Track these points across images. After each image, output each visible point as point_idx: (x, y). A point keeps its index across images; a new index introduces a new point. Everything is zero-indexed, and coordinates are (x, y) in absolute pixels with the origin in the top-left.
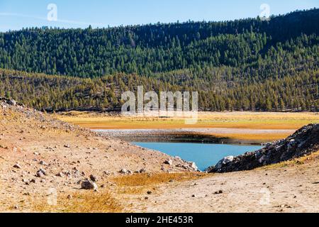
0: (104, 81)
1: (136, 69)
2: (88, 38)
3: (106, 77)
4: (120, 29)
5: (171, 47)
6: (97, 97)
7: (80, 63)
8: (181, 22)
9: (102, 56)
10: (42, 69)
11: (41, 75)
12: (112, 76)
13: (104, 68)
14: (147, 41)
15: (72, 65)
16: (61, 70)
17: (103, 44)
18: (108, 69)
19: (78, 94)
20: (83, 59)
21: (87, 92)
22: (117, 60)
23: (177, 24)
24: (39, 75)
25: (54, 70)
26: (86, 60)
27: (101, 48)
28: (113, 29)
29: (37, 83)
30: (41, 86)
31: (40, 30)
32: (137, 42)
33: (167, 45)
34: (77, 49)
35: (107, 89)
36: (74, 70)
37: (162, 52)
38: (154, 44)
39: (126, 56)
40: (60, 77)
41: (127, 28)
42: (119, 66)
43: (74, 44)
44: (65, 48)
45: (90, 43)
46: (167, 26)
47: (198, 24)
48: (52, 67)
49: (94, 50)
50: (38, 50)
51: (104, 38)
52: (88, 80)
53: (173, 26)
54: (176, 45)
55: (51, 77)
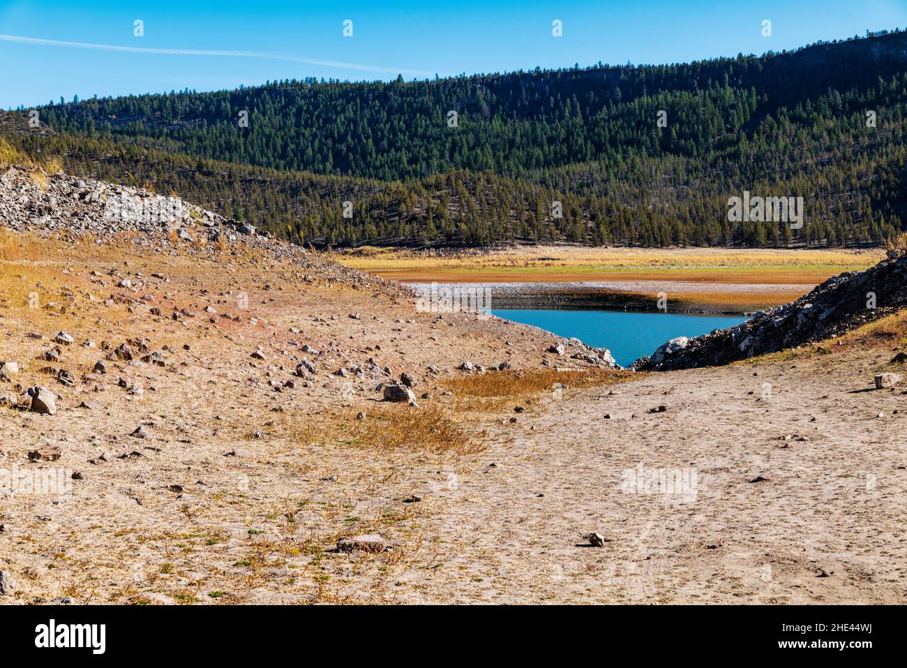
0: (427, 187)
1: (491, 162)
2: (395, 99)
3: (431, 180)
4: (461, 83)
5: (561, 117)
6: (413, 219)
7: (381, 151)
8: (583, 66)
9: (423, 137)
10: (305, 164)
11: (304, 175)
12: (443, 177)
13: (427, 160)
14: (513, 106)
15: (365, 154)
16: (342, 164)
17: (425, 111)
18: (435, 162)
19: (376, 213)
20: (385, 142)
21: (393, 208)
22: (454, 144)
23: (576, 72)
24: (299, 175)
25: (329, 166)
26: (392, 144)
27: (422, 121)
28: (446, 82)
29: (294, 191)
30: (303, 196)
31: (300, 86)
32: (494, 108)
33: (554, 113)
34: (373, 122)
35: (434, 203)
36: (368, 165)
37: (543, 128)
38: (529, 112)
39: (471, 137)
40: (339, 179)
41: (474, 79)
42: (457, 157)
43: (367, 112)
44: (349, 120)
45: (400, 110)
46: (553, 74)
47: (617, 70)
48: (325, 159)
49: (408, 126)
50: (298, 125)
51: (428, 100)
52: (396, 185)
53: (566, 75)
54: (573, 114)
55: (323, 179)
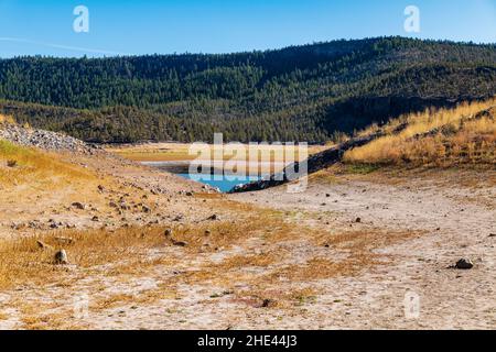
0: (104, 113)
1: (133, 100)
2: (83, 67)
3: (106, 109)
4: (117, 60)
5: (168, 78)
6: (98, 129)
7: (75, 93)
8: (178, 53)
9: (97, 87)
10: (36, 100)
11: (37, 105)
12: (112, 108)
13: (100, 98)
14: (143, 73)
15: (67, 95)
16: (55, 99)
17: (98, 73)
18: (104, 100)
19: (78, 126)
20: (78, 89)
21: (87, 123)
22: (114, 91)
23: (175, 56)
24: (35, 105)
25: (49, 100)
26: (81, 90)
27: (97, 78)
28: (109, 60)
29: (33, 113)
30: (37, 116)
31: (33, 59)
32: (133, 73)
33: (164, 76)
34: (71, 79)
35: (108, 121)
36: (69, 100)
37: (159, 84)
38: (151, 75)
39: (122, 87)
40: (57, 108)
41: (124, 58)
42: (115, 97)
43: (68, 73)
44: (59, 77)
45: (86, 72)
46: (163, 57)
47: (195, 56)
48: (46, 97)
49: (90, 80)
50: (31, 79)
51: (100, 68)
52: (86, 111)
53: (170, 57)
54: (173, 77)
55: (47, 107)
